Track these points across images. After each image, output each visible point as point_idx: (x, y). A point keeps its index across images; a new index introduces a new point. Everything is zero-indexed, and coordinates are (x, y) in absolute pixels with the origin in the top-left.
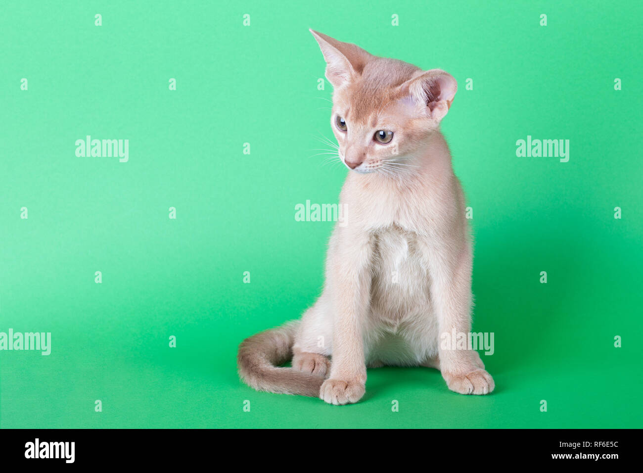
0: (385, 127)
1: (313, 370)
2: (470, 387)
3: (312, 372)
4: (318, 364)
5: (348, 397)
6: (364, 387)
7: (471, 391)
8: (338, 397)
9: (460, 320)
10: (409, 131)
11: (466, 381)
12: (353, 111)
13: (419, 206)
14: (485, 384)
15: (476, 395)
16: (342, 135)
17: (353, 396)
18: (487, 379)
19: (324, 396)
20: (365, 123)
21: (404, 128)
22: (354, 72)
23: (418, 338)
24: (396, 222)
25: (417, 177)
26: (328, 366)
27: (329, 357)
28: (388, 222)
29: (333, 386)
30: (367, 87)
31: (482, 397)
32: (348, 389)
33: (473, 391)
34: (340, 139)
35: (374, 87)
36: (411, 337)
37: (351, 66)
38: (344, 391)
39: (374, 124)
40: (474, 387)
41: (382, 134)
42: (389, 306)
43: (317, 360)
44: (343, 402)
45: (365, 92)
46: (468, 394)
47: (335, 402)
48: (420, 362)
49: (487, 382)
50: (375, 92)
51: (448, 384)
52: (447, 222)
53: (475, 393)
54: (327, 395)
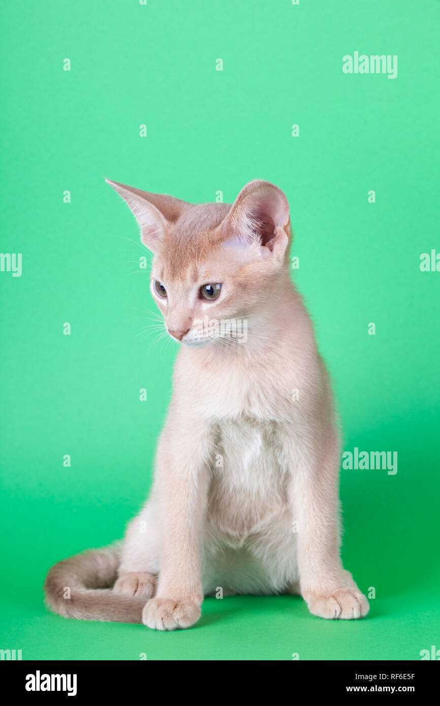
0: (208, 279)
1: (136, 591)
2: (336, 609)
3: (134, 594)
4: (142, 584)
5: (178, 620)
6: (200, 610)
7: (338, 614)
8: (164, 619)
9: (326, 524)
10: (241, 279)
11: (332, 601)
12: (167, 268)
13: (277, 384)
14: (355, 604)
15: (344, 620)
16: (163, 302)
17: (185, 617)
18: (359, 599)
19: (146, 620)
20: (183, 279)
21: (234, 277)
22: (165, 222)
23: (273, 556)
24: (246, 412)
25: (271, 349)
26: (154, 586)
27: (155, 576)
28: (234, 411)
29: (158, 606)
30: (181, 234)
31: (352, 622)
32: (178, 609)
33: (340, 613)
34: (162, 307)
35: (189, 234)
36: (264, 554)
37: (162, 216)
38: (172, 611)
39: (195, 279)
40: (341, 609)
41: (209, 289)
42: (233, 511)
43: (142, 580)
44: (170, 626)
45: (179, 242)
46: (334, 619)
47: (160, 627)
48: (277, 588)
49: (358, 601)
50: (191, 238)
51: (309, 606)
52: (311, 400)
53: (342, 617)
54: (151, 618)
